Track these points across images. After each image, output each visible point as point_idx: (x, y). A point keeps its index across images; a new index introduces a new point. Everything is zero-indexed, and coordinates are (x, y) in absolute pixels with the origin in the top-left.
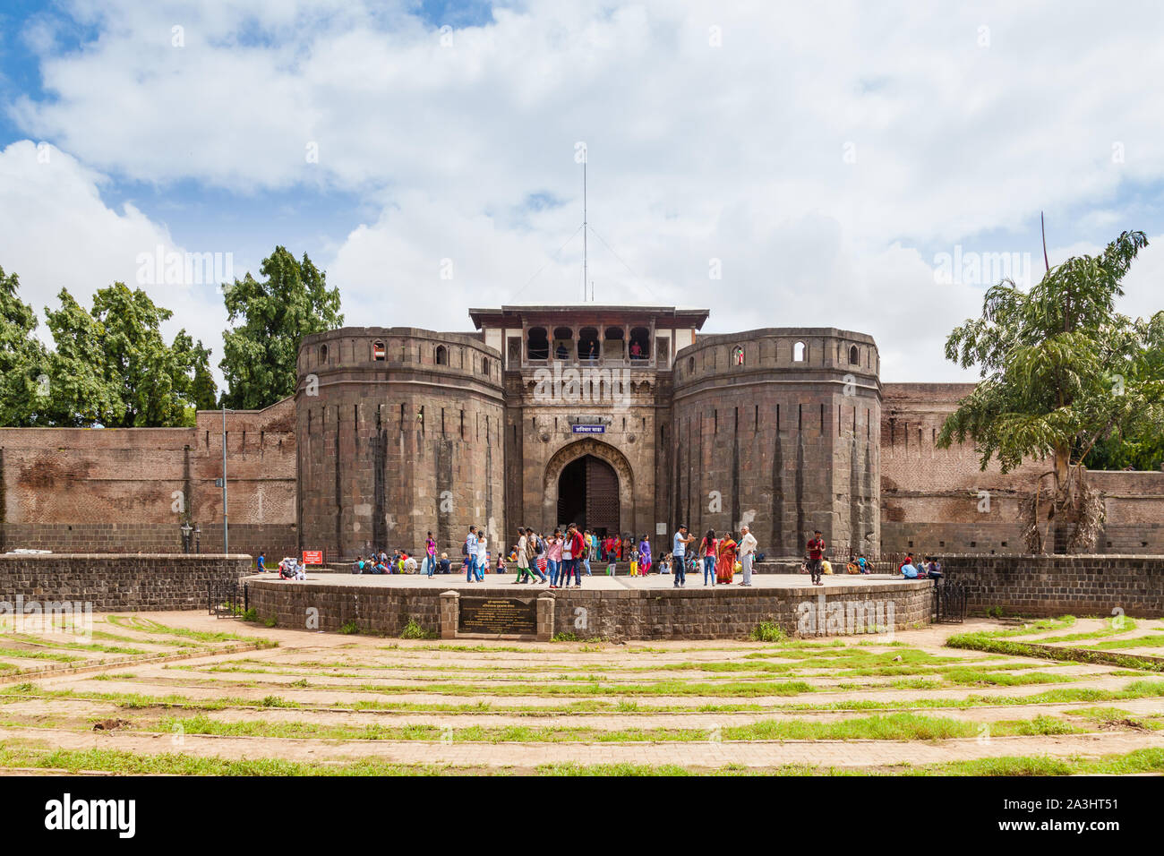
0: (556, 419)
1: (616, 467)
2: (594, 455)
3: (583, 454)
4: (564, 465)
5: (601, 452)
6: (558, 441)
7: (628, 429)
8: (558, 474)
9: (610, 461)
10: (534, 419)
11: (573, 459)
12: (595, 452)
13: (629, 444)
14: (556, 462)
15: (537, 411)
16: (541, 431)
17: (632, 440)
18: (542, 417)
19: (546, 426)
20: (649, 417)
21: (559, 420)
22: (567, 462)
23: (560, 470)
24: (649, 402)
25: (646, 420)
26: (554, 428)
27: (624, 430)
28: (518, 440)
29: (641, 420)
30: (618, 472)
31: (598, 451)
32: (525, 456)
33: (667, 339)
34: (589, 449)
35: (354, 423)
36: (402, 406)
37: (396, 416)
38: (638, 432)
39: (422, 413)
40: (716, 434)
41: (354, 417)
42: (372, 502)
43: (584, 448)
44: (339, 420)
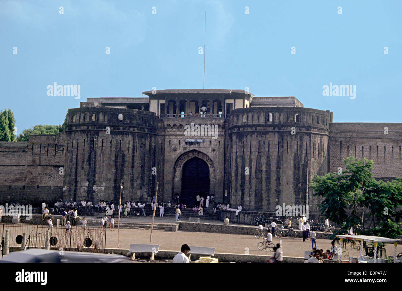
0: (180, 141)
1: (208, 163)
2: (198, 157)
3: (193, 156)
4: (184, 162)
5: (201, 156)
6: (180, 151)
7: (212, 145)
8: (182, 166)
9: (205, 160)
10: (170, 141)
11: (189, 159)
12: (199, 156)
13: (212, 153)
14: (181, 160)
15: (171, 137)
16: (173, 146)
17: (214, 150)
18: (173, 139)
19: (175, 144)
20: (221, 140)
21: (181, 141)
22: (186, 160)
23: (183, 164)
24: (222, 134)
25: (221, 142)
26: (179, 145)
27: (210, 146)
28: (163, 150)
29: (218, 142)
30: (209, 166)
31: (200, 156)
32: (166, 157)
33: (232, 104)
34: (196, 154)
35: (83, 147)
36: (103, 140)
37: (100, 144)
38: (216, 148)
39: (111, 142)
40: (237, 152)
41: (83, 144)
42: (88, 180)
43: (193, 154)
44: (78, 146)
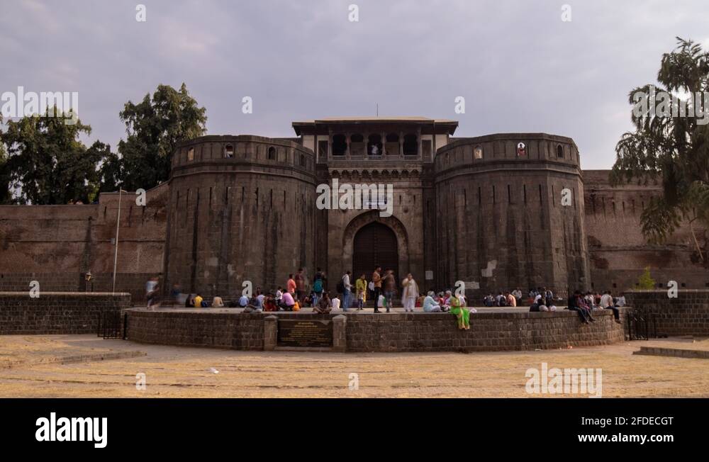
1: (395, 231)
2: (379, 221)
3: (371, 221)
4: (357, 229)
5: (384, 219)
6: (353, 212)
7: (403, 202)
8: (354, 235)
9: (391, 227)
11: (365, 224)
13: (404, 214)
14: (352, 227)
17: (406, 211)
20: (418, 195)
22: (360, 227)
23: (355, 232)
24: (418, 184)
25: (416, 197)
27: (400, 203)
29: (413, 197)
30: (397, 234)
31: (382, 219)
32: (329, 223)
33: (430, 141)
34: (375, 217)
35: (209, 200)
36: (243, 188)
37: (239, 195)
38: (410, 205)
39: (257, 193)
40: (466, 206)
41: (209, 196)
42: (218, 256)
43: (371, 217)
44: (198, 198)
